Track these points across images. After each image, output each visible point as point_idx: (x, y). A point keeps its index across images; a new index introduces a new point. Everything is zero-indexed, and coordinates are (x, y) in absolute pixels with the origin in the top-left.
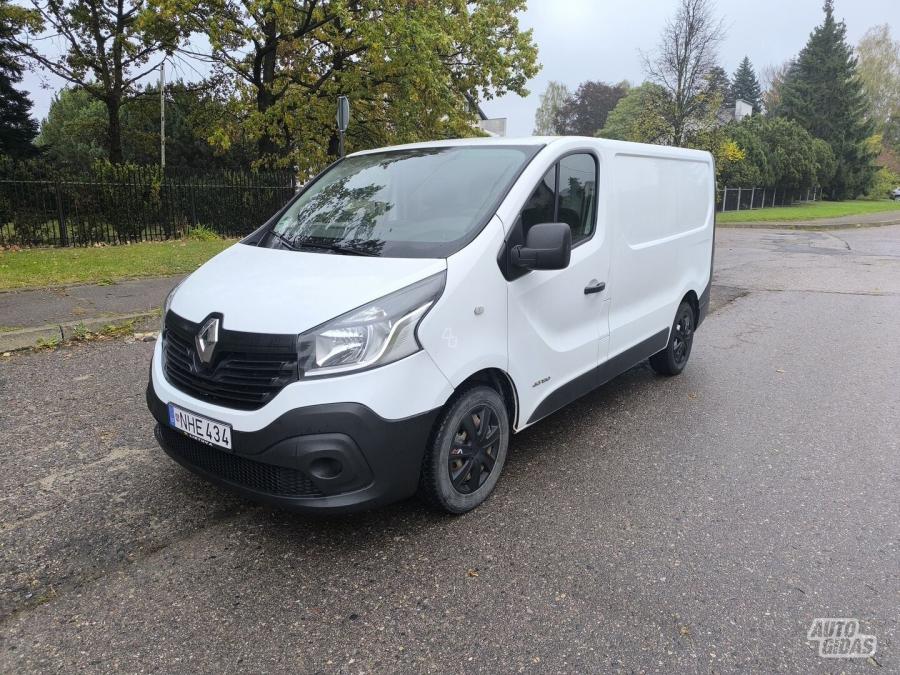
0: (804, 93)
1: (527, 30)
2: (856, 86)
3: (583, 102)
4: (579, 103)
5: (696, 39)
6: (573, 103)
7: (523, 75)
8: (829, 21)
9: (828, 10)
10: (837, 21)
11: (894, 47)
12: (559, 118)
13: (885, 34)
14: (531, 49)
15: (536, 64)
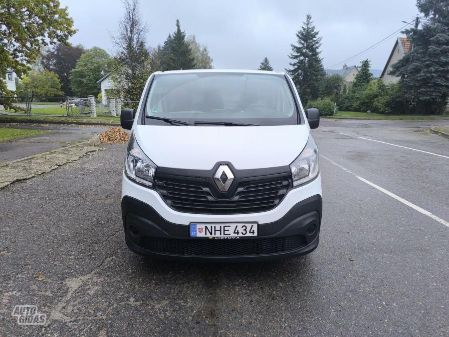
0: (174, 60)
1: (64, 8)
2: (193, 60)
3: (58, 53)
4: (56, 53)
5: (135, 30)
6: (52, 53)
7: (67, 34)
8: (179, 30)
9: (178, 25)
10: (182, 31)
11: (198, 45)
12: (44, 61)
13: (194, 39)
14: (69, 19)
15: (73, 28)
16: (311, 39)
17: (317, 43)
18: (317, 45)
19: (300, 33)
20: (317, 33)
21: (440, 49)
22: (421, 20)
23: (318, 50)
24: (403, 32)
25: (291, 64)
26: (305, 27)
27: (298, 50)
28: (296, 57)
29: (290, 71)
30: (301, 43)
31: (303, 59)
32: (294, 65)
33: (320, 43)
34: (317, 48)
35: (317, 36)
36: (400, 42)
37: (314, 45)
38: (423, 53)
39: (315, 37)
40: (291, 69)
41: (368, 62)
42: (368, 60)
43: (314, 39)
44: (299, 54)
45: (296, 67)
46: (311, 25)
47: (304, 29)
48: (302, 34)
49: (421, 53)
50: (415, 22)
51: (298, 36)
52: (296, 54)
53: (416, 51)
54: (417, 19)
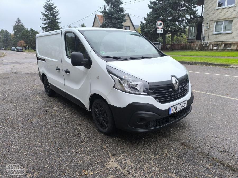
16: (53, 10)
17: (57, 13)
18: (57, 14)
19: (45, 6)
20: (56, 7)
21: (117, 21)
22: (106, 7)
23: (58, 17)
24: (100, 12)
25: (43, 24)
26: (48, 3)
27: (46, 15)
28: (45, 20)
29: (43, 28)
30: (46, 12)
31: (50, 22)
32: (45, 24)
33: (58, 13)
34: (57, 15)
35: (56, 9)
36: (97, 16)
37: (55, 13)
38: (110, 23)
39: (54, 9)
40: (44, 27)
41: (84, 25)
42: (84, 24)
43: (54, 10)
44: (46, 18)
45: (46, 25)
46: (51, 2)
47: (48, 4)
48: (47, 7)
49: (109, 23)
50: (104, 8)
51: (44, 7)
52: (45, 18)
53: (107, 21)
54: (105, 6)
